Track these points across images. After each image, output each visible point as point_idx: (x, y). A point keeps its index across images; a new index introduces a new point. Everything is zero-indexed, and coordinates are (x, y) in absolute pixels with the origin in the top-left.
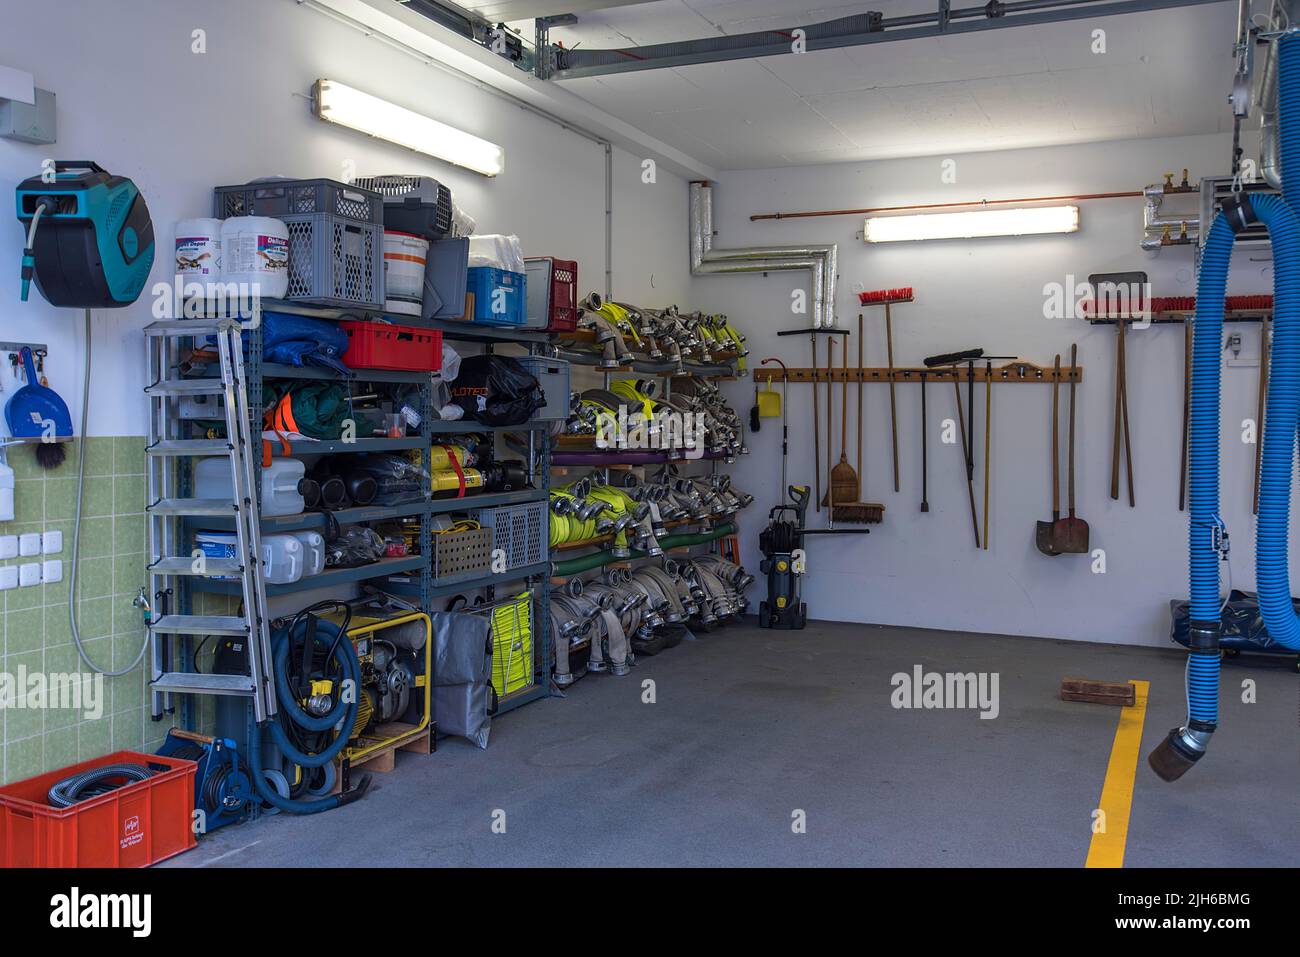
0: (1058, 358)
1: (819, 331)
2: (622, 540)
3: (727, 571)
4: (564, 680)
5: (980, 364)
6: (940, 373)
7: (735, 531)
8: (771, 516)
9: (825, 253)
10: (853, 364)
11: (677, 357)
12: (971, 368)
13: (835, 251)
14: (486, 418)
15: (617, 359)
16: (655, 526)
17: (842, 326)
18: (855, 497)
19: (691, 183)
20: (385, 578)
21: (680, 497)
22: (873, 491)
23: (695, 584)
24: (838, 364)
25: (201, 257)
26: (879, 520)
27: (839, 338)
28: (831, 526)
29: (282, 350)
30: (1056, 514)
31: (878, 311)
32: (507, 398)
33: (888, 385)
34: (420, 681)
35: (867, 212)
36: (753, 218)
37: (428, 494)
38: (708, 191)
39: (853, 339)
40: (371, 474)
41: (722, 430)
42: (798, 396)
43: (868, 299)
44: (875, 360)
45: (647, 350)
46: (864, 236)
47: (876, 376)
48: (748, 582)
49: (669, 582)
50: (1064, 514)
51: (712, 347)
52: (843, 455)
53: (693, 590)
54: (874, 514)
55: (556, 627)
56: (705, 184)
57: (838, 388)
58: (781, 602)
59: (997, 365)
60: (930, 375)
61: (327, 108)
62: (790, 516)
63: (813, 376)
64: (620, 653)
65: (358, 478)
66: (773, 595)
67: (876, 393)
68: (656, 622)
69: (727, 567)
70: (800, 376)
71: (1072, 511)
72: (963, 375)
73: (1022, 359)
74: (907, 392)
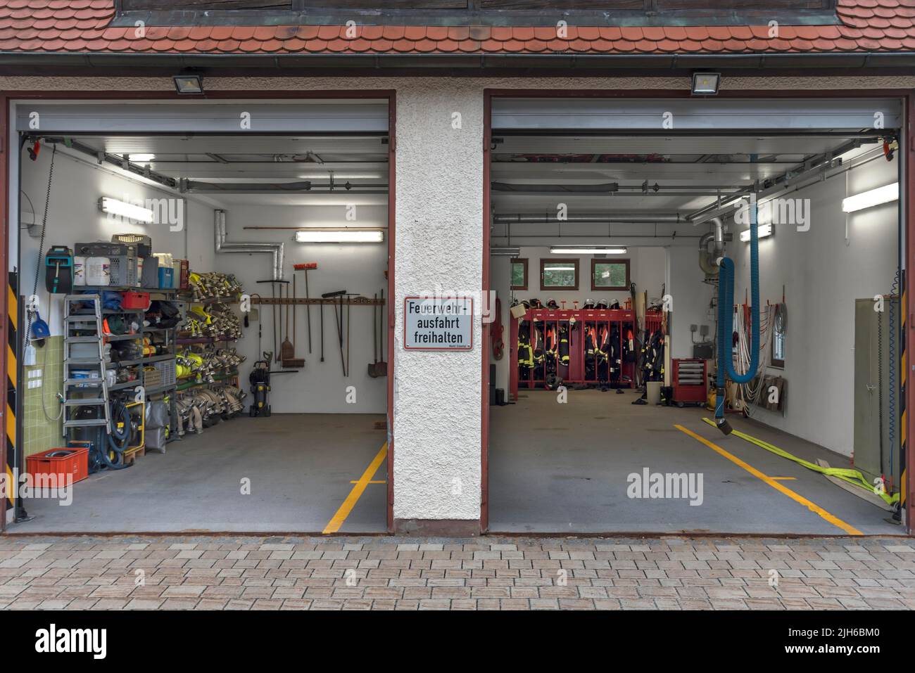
0: (376, 295)
1: (276, 281)
2: (199, 376)
3: (235, 392)
4: (181, 433)
5: (345, 297)
6: (328, 301)
7: (237, 374)
8: (255, 366)
9: (278, 246)
10: (291, 296)
11: (218, 296)
12: (341, 299)
13: (282, 247)
14: (160, 326)
15: (199, 298)
16: (210, 370)
17: (286, 279)
18: (292, 356)
19: (215, 210)
20: (122, 389)
21: (218, 357)
22: (300, 353)
23: (223, 397)
24: (284, 296)
25: (79, 271)
26: (303, 366)
27: (284, 285)
28: (282, 369)
29: (110, 304)
30: (376, 360)
31: (302, 273)
32: (168, 318)
33: (306, 306)
34: (140, 428)
35: (297, 229)
36: (245, 228)
37: (142, 356)
38: (223, 215)
39: (291, 286)
40: (126, 348)
41: (234, 327)
42: (266, 310)
43: (298, 268)
44: (301, 295)
45: (208, 294)
46: (295, 239)
47: (301, 301)
48: (245, 397)
49: (214, 396)
50: (379, 361)
51: (230, 290)
52: (287, 337)
53: (223, 400)
54: (301, 364)
55: (178, 411)
56: (222, 211)
57: (284, 307)
58: (261, 405)
59: (352, 297)
60: (325, 302)
61: (106, 208)
62: (263, 366)
63: (273, 301)
64: (199, 425)
65: (121, 350)
66: (256, 402)
67: (301, 309)
68: (211, 412)
69: (234, 390)
70: (267, 301)
71: (382, 359)
72: (338, 301)
73: (362, 295)
74: (315, 309)
